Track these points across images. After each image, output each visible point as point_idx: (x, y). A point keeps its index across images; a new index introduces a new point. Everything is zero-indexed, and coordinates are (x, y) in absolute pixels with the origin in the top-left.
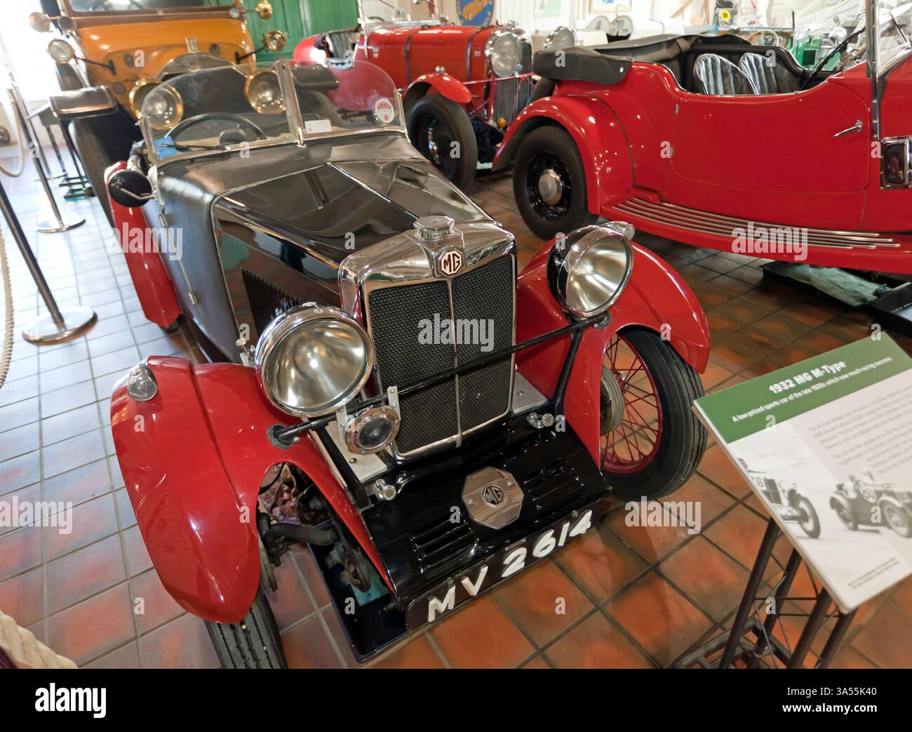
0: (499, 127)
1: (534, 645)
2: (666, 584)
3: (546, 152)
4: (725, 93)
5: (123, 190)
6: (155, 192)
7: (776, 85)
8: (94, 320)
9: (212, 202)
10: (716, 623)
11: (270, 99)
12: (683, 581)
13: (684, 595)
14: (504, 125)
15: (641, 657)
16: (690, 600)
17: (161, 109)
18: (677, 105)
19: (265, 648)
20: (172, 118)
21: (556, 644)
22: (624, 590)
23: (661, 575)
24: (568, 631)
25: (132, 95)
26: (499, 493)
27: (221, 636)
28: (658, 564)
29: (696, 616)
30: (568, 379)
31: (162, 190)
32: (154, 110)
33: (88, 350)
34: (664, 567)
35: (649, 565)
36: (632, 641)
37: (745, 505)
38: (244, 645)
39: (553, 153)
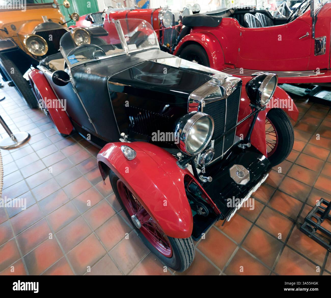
0: (167, 47)
1: (252, 222)
2: (283, 194)
3: (192, 54)
4: (253, 27)
5: (59, 79)
6: (71, 79)
7: (266, 24)
8: (29, 136)
9: (107, 80)
10: (304, 203)
11: (82, 41)
12: (288, 191)
13: (290, 196)
14: (169, 46)
15: (286, 218)
16: (293, 197)
17: (37, 47)
18: (241, 33)
19: (192, 244)
20: (44, 50)
21: (258, 220)
22: (271, 198)
23: (280, 191)
24: (260, 215)
25: (25, 42)
26: (242, 173)
27: (179, 243)
28: (278, 188)
29: (297, 202)
30: (252, 131)
31: (75, 78)
32: (35, 47)
33: (32, 148)
34: (280, 188)
35: (275, 188)
36: (281, 214)
37: (296, 164)
38: (187, 244)
39: (195, 54)
